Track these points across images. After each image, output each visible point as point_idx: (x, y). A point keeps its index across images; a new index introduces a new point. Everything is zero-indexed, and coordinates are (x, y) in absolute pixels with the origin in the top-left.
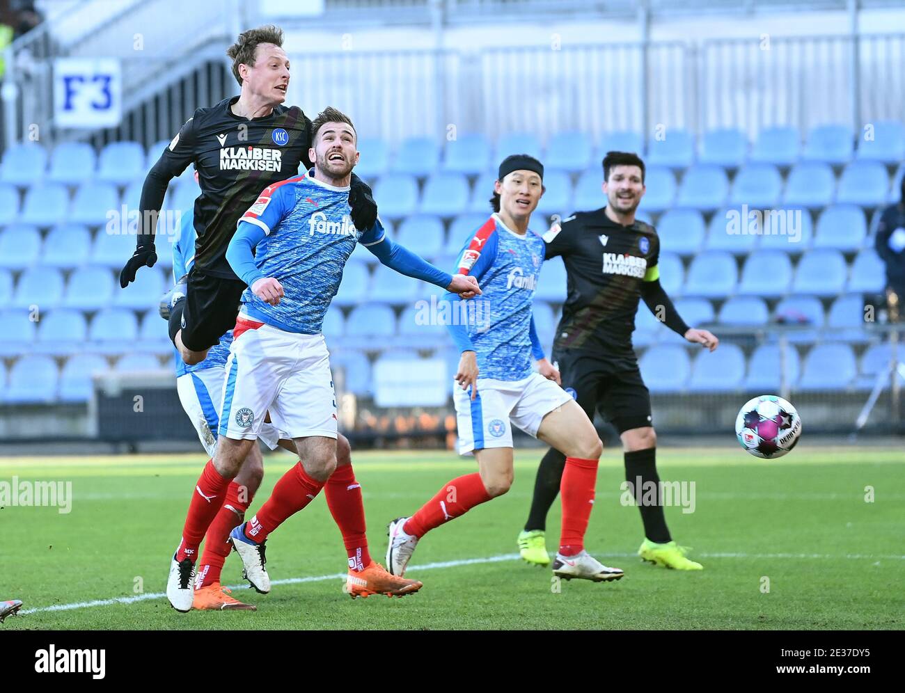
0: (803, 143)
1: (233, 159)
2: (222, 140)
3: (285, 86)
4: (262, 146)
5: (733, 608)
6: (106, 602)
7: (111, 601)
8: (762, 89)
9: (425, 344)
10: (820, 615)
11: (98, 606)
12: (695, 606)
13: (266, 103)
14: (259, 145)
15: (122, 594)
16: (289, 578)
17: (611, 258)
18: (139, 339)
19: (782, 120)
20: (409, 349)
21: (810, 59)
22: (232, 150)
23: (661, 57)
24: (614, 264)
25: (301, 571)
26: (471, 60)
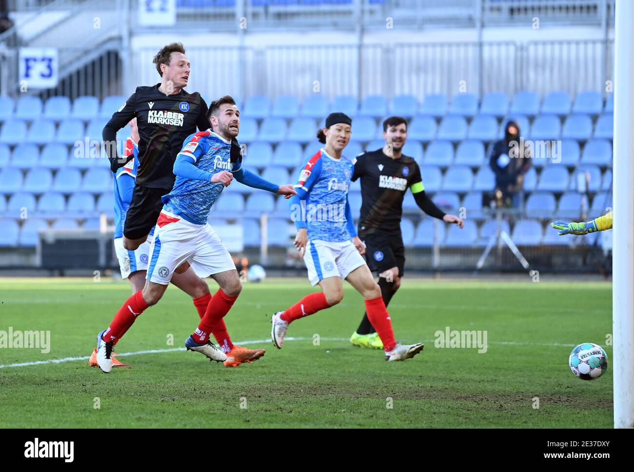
0: (449, 104)
1: (155, 117)
2: (151, 105)
3: (187, 77)
4: (173, 111)
5: (405, 371)
6: (44, 362)
7: (47, 362)
8: (426, 72)
9: (231, 216)
10: (454, 375)
11: (40, 364)
12: (383, 369)
13: (176, 86)
14: (172, 110)
15: (54, 357)
16: (150, 350)
17: (385, 179)
18: (66, 210)
19: (437, 90)
20: (221, 219)
21: (454, 55)
22: (156, 112)
23: (369, 54)
24: (386, 182)
25: (156, 346)
26: (260, 53)
